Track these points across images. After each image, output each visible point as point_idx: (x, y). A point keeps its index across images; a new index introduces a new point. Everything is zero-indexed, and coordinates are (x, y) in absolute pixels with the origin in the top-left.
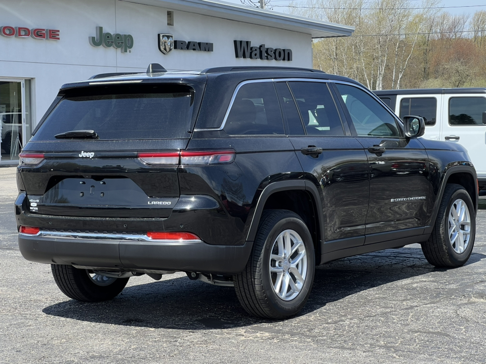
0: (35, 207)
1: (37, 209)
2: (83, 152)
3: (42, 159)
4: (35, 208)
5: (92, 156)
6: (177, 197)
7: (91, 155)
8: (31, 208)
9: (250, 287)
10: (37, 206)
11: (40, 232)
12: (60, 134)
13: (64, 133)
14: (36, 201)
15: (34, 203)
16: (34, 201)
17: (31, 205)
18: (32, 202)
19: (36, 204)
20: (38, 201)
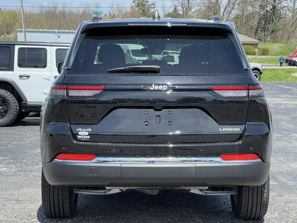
0: (87, 135)
1: (89, 137)
2: (153, 85)
3: (102, 91)
4: (86, 137)
5: (166, 89)
6: (244, 124)
7: (164, 87)
8: (79, 137)
9: (260, 195)
10: (89, 135)
11: (97, 159)
12: (116, 69)
13: (123, 68)
14: (87, 130)
15: (83, 132)
16: (84, 130)
17: (79, 134)
18: (81, 131)
19: (87, 133)
20: (90, 130)
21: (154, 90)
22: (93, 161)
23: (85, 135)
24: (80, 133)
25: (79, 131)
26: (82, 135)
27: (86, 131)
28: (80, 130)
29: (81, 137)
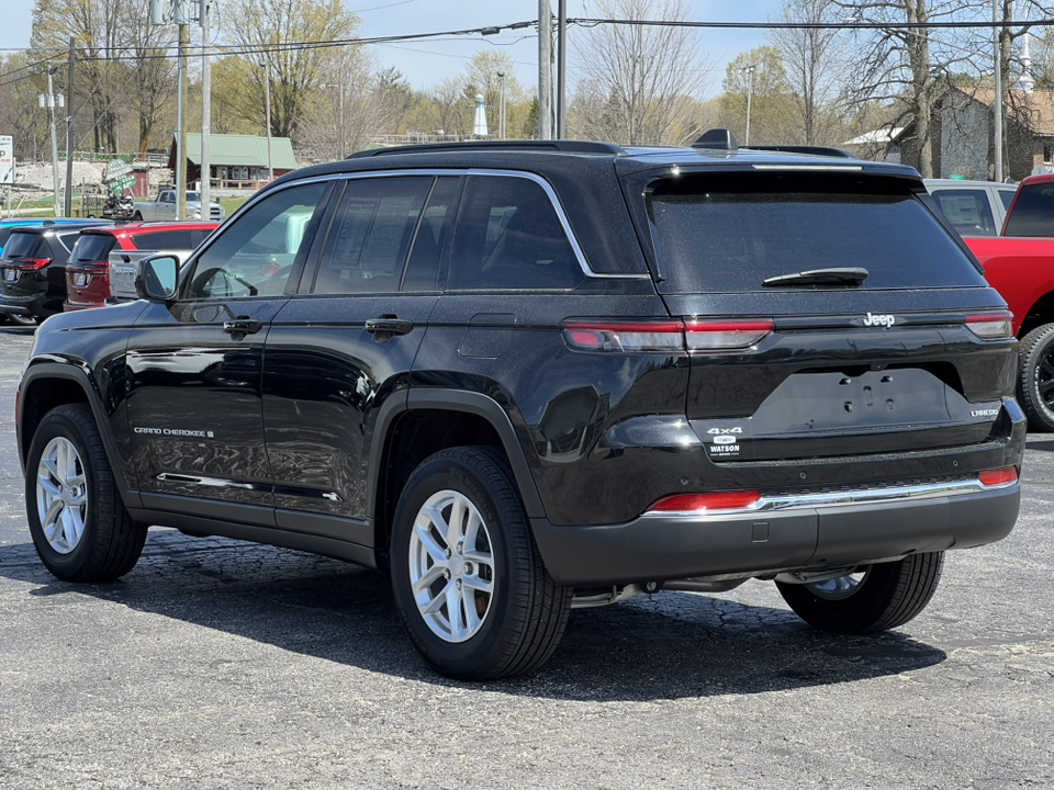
0: (734, 444)
1: (737, 448)
2: (869, 314)
4: (732, 448)
5: (893, 323)
7: (888, 320)
8: (713, 449)
10: (739, 442)
11: (764, 501)
12: (785, 277)
13: (798, 275)
14: (732, 431)
15: (725, 437)
16: (726, 431)
17: (716, 442)
18: (719, 435)
19: (733, 439)
20: (740, 430)
21: (873, 326)
22: (753, 506)
23: (729, 445)
24: (716, 440)
25: (715, 435)
26: (720, 445)
27: (731, 434)
28: (717, 431)
29: (719, 449)
